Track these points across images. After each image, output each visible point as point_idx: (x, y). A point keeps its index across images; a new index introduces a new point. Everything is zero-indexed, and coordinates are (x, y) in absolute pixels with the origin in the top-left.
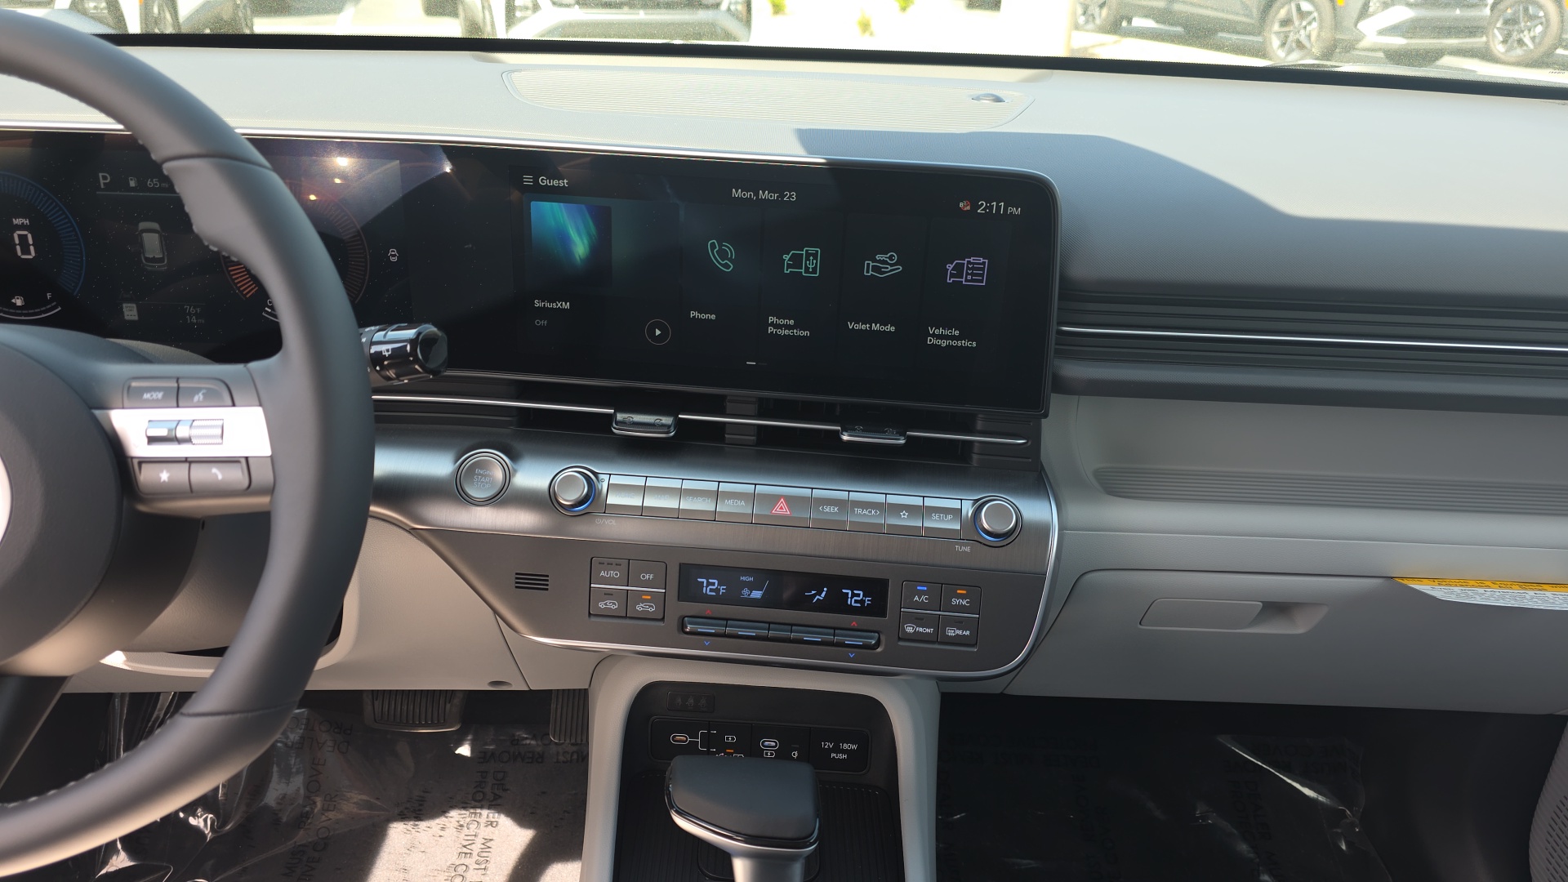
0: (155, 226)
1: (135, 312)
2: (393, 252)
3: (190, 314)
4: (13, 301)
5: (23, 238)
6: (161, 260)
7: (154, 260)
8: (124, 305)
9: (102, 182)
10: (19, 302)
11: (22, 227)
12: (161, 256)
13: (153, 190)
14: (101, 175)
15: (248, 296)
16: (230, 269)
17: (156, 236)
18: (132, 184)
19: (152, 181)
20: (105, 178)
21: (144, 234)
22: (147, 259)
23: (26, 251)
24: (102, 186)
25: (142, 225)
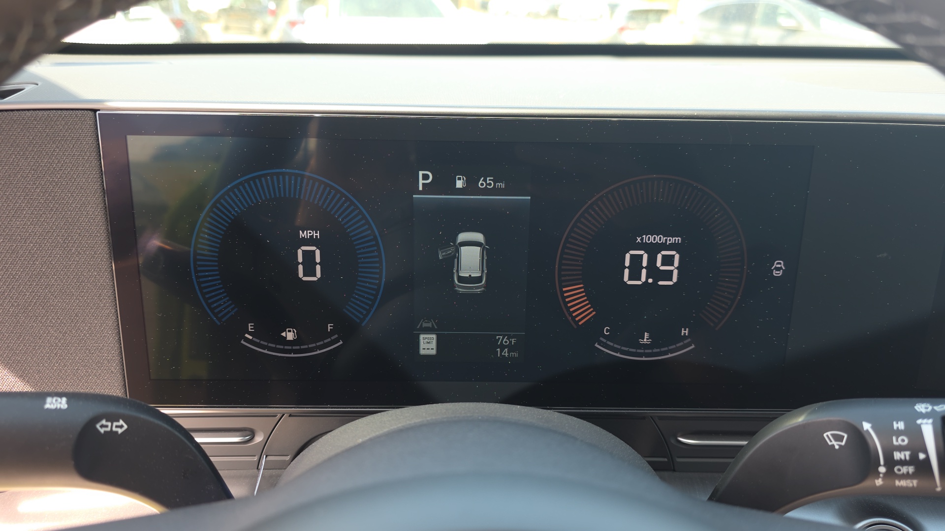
0: (479, 237)
1: (434, 345)
2: (779, 264)
3: (502, 347)
4: (284, 334)
5: (310, 256)
6: (478, 280)
7: (470, 280)
8: (422, 336)
9: (421, 182)
10: (290, 336)
11: (310, 241)
12: (479, 275)
13: (486, 191)
14: (421, 173)
15: (580, 323)
16: (564, 289)
17: (478, 249)
18: (459, 184)
19: (485, 180)
20: (425, 177)
21: (464, 249)
22: (461, 279)
23: (309, 271)
24: (421, 188)
25: (463, 237)
